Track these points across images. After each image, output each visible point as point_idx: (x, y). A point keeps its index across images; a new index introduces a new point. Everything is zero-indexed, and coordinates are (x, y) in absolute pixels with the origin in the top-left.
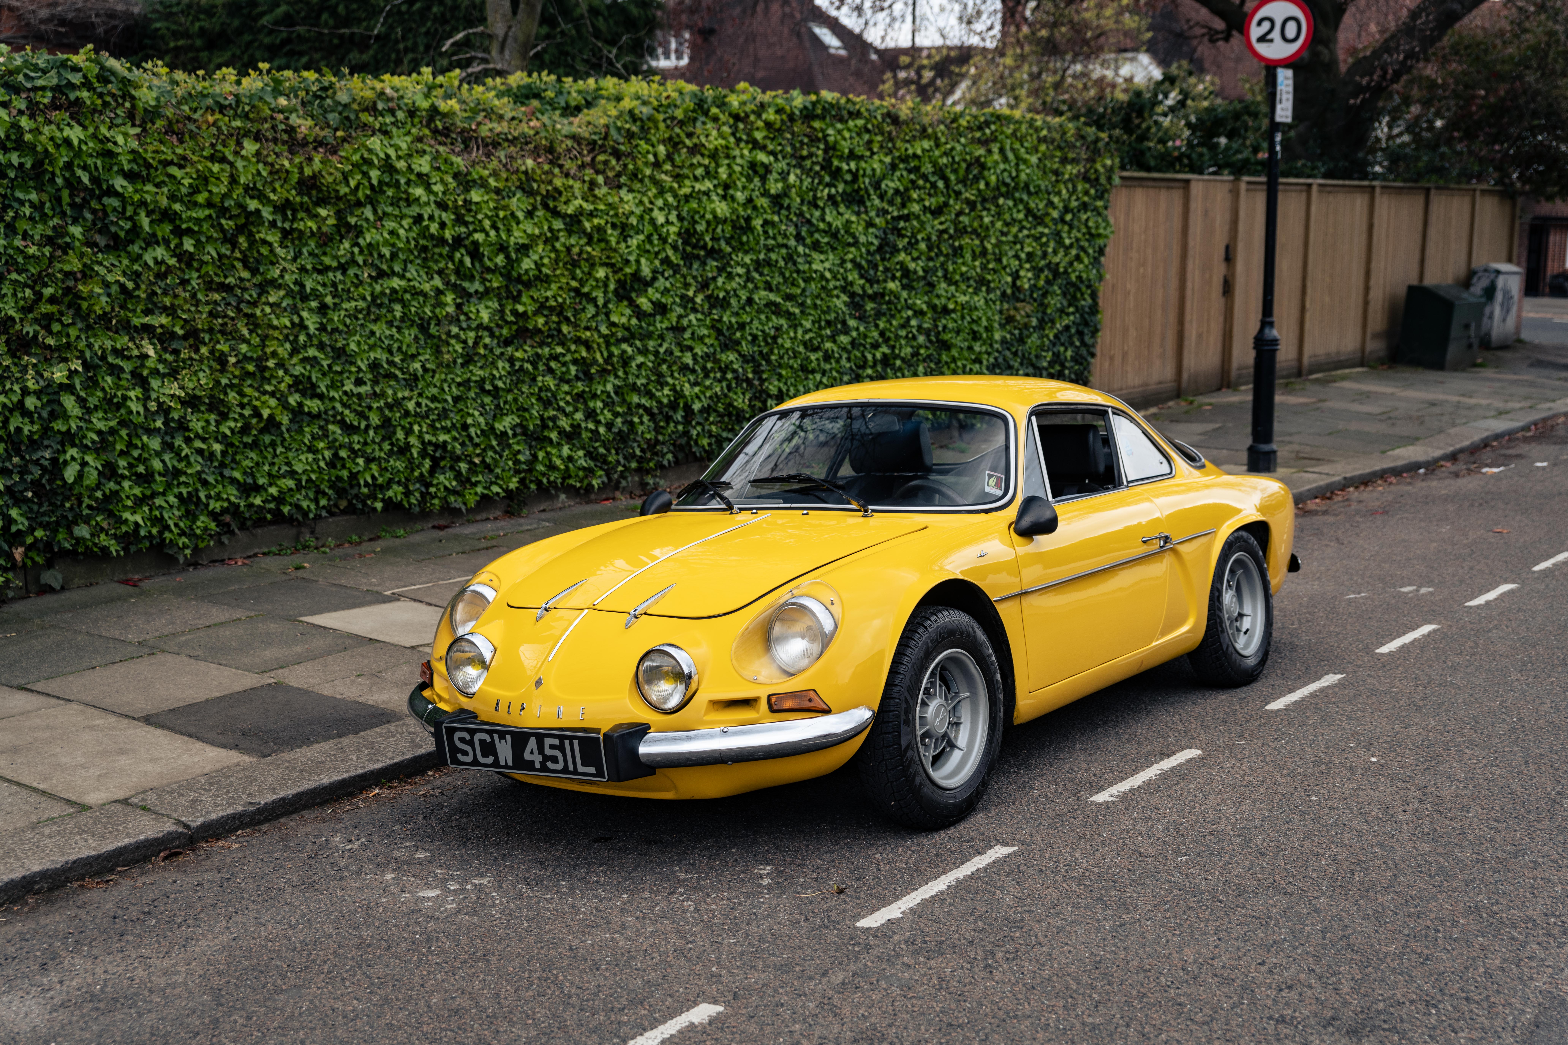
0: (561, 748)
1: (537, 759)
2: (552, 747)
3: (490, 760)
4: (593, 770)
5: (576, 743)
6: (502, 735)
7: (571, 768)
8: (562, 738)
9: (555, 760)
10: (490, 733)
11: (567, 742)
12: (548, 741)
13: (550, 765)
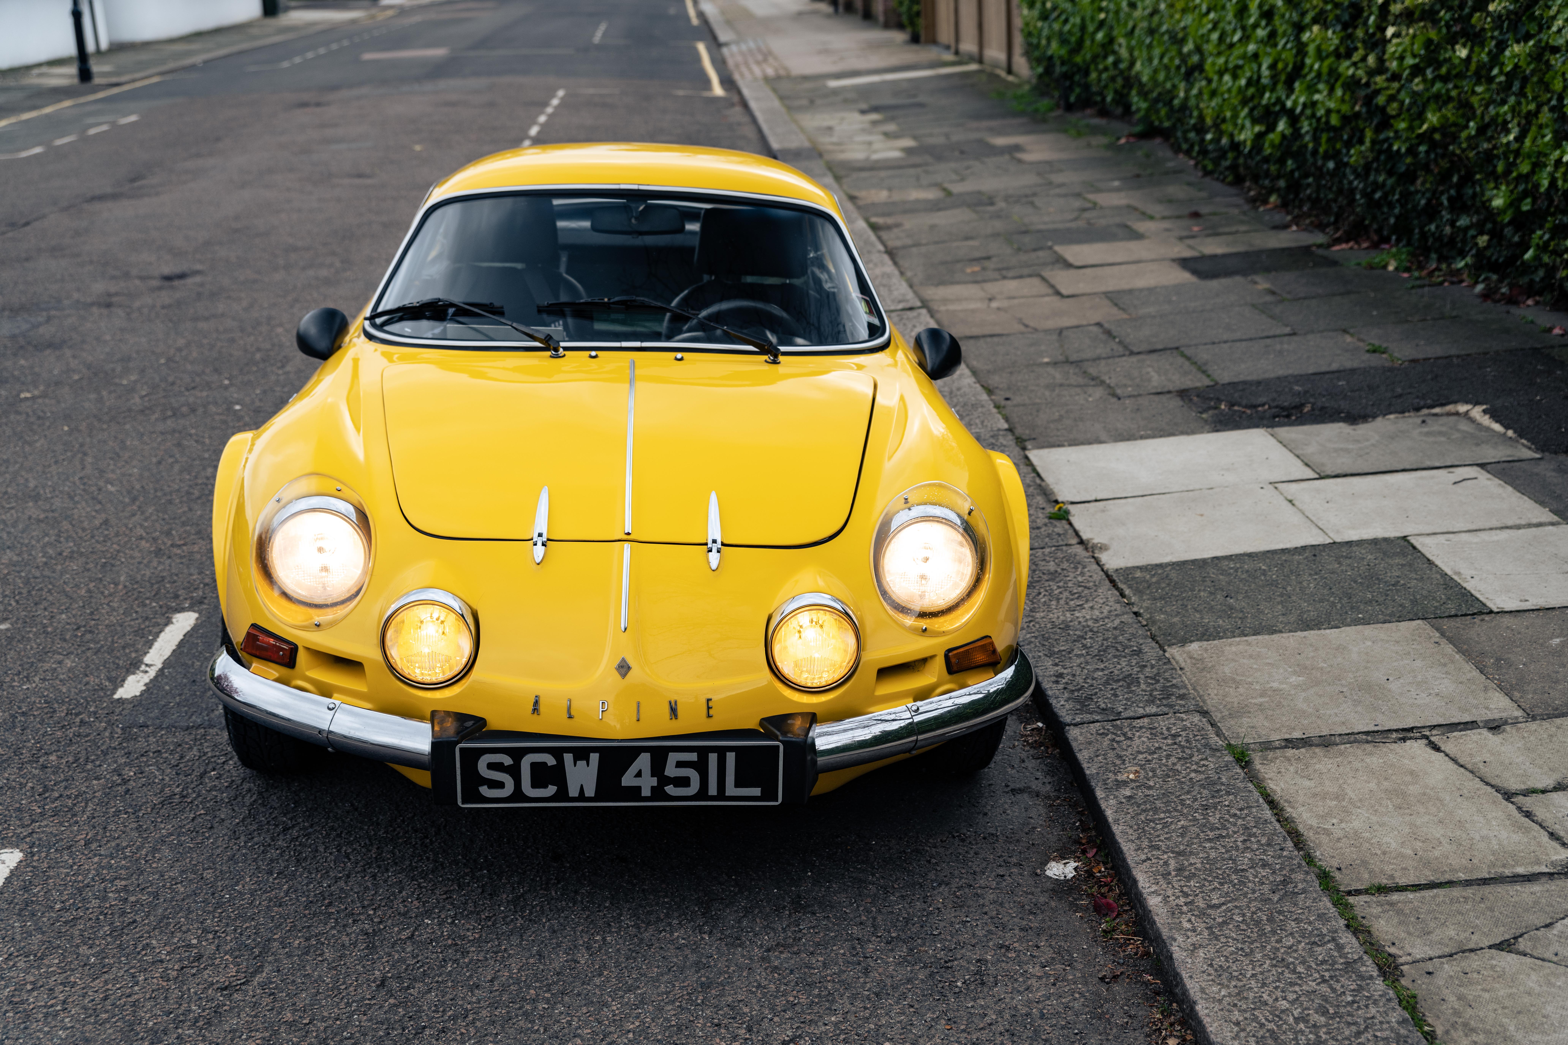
0: (701, 767)
1: (647, 783)
2: (680, 764)
3: (551, 790)
4: (756, 792)
5: (731, 757)
6: (581, 754)
7: (713, 790)
8: (703, 752)
9: (684, 782)
10: (558, 753)
11: (713, 758)
12: (673, 758)
13: (670, 789)
